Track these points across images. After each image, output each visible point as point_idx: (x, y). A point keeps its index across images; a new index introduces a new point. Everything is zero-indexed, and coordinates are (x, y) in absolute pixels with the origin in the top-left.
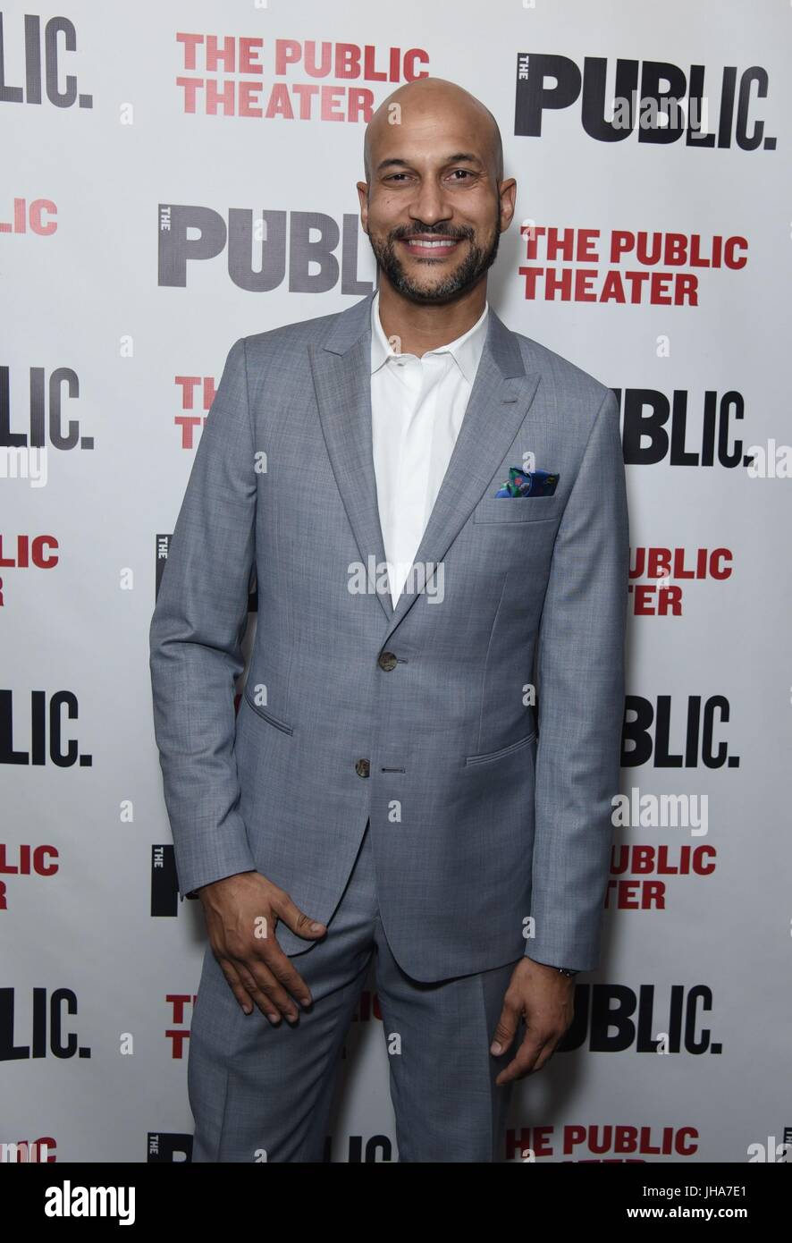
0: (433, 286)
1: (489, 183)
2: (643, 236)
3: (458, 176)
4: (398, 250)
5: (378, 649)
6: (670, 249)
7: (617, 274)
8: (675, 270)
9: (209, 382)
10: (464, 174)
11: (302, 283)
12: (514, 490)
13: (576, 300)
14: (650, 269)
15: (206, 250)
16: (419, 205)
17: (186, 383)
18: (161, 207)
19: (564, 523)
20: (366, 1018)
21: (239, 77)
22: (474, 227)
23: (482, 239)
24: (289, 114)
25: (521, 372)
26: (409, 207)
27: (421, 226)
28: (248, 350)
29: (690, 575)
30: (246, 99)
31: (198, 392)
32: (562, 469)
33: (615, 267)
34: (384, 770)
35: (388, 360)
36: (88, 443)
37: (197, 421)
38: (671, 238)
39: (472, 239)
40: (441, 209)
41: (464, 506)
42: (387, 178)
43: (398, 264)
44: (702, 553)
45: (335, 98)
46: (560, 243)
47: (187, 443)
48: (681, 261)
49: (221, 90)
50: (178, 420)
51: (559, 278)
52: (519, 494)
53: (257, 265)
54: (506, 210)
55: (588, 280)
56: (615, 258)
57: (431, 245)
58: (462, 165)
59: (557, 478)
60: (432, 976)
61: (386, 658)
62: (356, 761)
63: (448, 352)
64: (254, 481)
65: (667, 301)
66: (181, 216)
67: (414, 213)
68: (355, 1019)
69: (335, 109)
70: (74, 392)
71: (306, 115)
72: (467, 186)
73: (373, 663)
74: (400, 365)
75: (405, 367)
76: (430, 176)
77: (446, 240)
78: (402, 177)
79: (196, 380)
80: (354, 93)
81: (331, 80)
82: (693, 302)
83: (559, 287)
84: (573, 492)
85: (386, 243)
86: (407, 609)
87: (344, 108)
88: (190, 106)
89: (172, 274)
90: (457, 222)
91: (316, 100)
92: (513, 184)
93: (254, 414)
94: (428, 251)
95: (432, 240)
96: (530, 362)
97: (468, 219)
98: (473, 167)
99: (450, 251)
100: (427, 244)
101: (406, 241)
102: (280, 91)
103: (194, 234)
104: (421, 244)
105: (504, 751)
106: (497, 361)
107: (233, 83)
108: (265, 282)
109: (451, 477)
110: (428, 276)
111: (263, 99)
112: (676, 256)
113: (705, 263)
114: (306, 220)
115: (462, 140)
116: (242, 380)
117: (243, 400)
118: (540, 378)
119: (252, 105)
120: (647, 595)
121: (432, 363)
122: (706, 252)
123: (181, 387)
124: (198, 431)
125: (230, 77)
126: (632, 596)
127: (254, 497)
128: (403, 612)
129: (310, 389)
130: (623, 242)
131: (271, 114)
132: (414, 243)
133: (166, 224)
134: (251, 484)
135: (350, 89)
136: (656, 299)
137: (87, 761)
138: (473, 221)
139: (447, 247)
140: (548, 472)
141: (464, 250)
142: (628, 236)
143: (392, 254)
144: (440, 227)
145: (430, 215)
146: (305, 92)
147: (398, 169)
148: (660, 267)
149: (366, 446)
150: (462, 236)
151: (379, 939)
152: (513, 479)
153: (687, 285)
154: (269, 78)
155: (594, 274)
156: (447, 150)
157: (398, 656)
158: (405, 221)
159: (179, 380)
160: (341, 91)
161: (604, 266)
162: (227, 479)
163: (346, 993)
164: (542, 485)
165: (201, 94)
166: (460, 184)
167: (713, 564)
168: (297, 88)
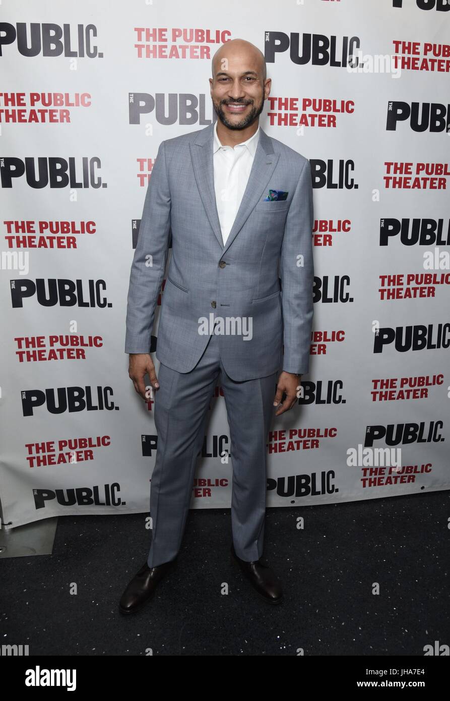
0: (237, 123)
1: (260, 82)
2: (315, 100)
3: (248, 80)
4: (224, 108)
5: (219, 259)
6: (325, 106)
7: (305, 115)
8: (327, 113)
9: (150, 160)
10: (250, 79)
11: (184, 121)
12: (271, 198)
13: (290, 125)
14: (318, 113)
15: (147, 109)
16: (232, 91)
17: (141, 161)
18: (130, 94)
19: (290, 211)
20: (217, 396)
21: (158, 43)
22: (254, 99)
23: (257, 104)
24: (178, 57)
25: (272, 152)
26: (228, 92)
27: (232, 100)
28: (166, 146)
29: (335, 230)
30: (161, 51)
31: (146, 164)
32: (289, 190)
33: (304, 112)
34: (221, 305)
35: (220, 149)
36: (105, 186)
37: (145, 175)
38: (325, 101)
39: (253, 104)
40: (241, 93)
41: (252, 205)
42: (220, 80)
43: (223, 114)
44: (339, 222)
45: (195, 50)
46: (284, 104)
47: (142, 184)
48: (329, 110)
49: (151, 48)
50: (139, 176)
51: (283, 117)
52: (273, 200)
53: (167, 115)
54: (267, 91)
55: (294, 117)
56: (304, 109)
57: (236, 107)
58: (249, 76)
59: (287, 193)
60: (240, 379)
61: (222, 263)
62: (212, 302)
63: (244, 145)
64: (169, 195)
65: (324, 125)
66: (137, 97)
67: (230, 94)
68: (213, 396)
69: (195, 54)
70: (99, 166)
71: (184, 57)
72: (251, 83)
73: (217, 265)
74: (224, 150)
75: (227, 151)
76: (236, 80)
77: (243, 105)
78: (226, 79)
79: (145, 160)
80: (202, 48)
81: (193, 43)
82: (334, 126)
83: (283, 120)
84: (294, 198)
85: (219, 105)
86: (230, 244)
87: (199, 54)
88: (140, 55)
89: (134, 120)
90: (247, 98)
91: (188, 51)
92: (270, 81)
93: (168, 170)
94: (235, 110)
95: (237, 105)
96: (276, 148)
97: (251, 97)
98: (254, 76)
99: (244, 109)
100: (235, 107)
101: (227, 105)
102: (174, 48)
103: (142, 104)
104: (232, 106)
105: (267, 298)
106: (264, 148)
107: (156, 46)
108: (170, 121)
109: (247, 193)
110: (235, 119)
111: (168, 51)
112: (327, 108)
113: (338, 111)
114: (185, 97)
115: (249, 65)
116: (164, 157)
117: (164, 165)
118: (280, 154)
119: (164, 54)
120: (319, 238)
121: (238, 149)
122: (339, 107)
123: (139, 163)
124: (146, 180)
125: (155, 43)
126: (313, 239)
127: (170, 202)
128: (228, 246)
129: (189, 160)
130: (307, 103)
131: (170, 57)
132: (230, 106)
133: (132, 100)
134: (168, 197)
135: (201, 46)
136: (320, 125)
137: (110, 305)
138: (253, 97)
139: (243, 108)
140: (284, 191)
141: (250, 108)
142: (309, 100)
143: (221, 109)
144: (240, 100)
145: (236, 95)
146: (184, 48)
147: (224, 77)
148: (322, 112)
149: (212, 182)
150: (248, 103)
151: (221, 367)
152: (271, 194)
153: (332, 119)
154: (170, 43)
155: (296, 115)
156: (244, 70)
157: (226, 262)
158: (226, 97)
159: (138, 160)
160: (197, 47)
161: (300, 112)
162: (158, 195)
163: (211, 387)
164: (281, 196)
165: (144, 50)
166: (248, 83)
167: (344, 226)
168: (180, 47)
